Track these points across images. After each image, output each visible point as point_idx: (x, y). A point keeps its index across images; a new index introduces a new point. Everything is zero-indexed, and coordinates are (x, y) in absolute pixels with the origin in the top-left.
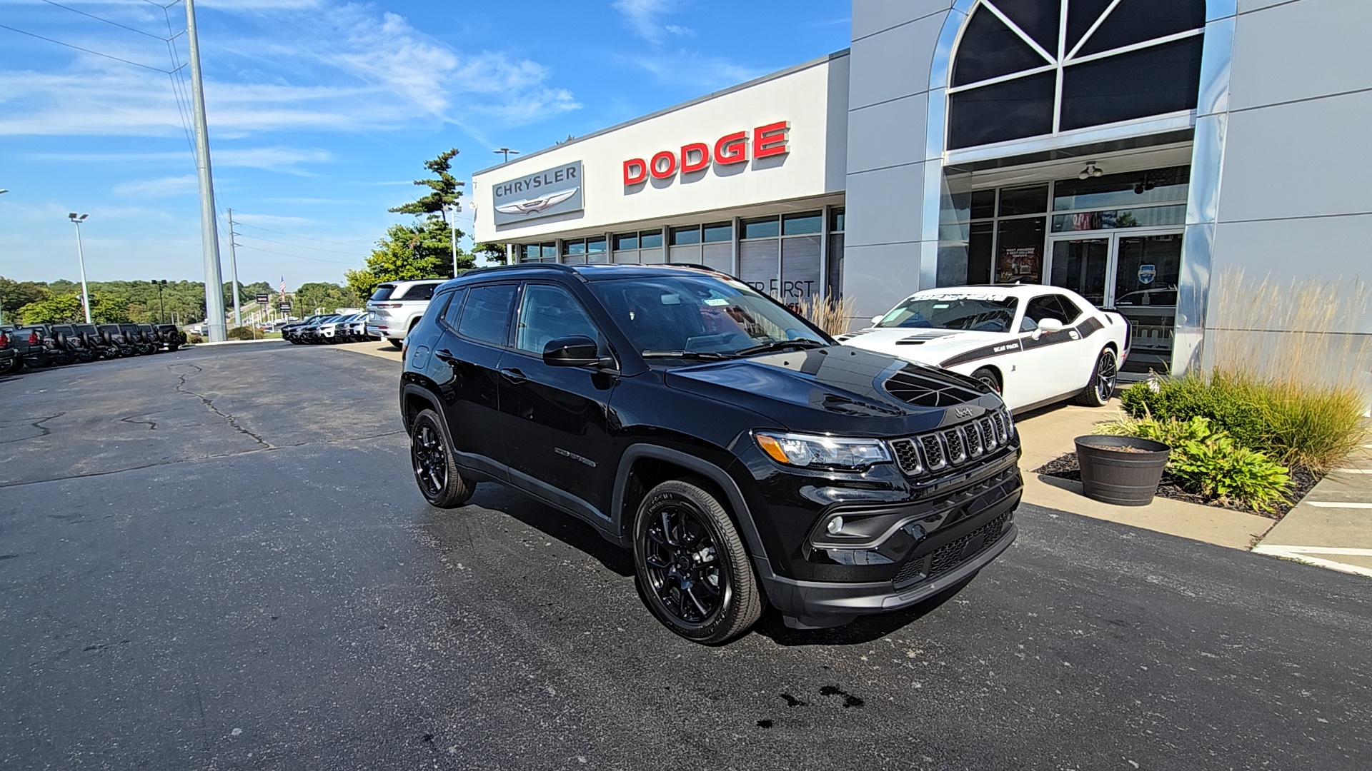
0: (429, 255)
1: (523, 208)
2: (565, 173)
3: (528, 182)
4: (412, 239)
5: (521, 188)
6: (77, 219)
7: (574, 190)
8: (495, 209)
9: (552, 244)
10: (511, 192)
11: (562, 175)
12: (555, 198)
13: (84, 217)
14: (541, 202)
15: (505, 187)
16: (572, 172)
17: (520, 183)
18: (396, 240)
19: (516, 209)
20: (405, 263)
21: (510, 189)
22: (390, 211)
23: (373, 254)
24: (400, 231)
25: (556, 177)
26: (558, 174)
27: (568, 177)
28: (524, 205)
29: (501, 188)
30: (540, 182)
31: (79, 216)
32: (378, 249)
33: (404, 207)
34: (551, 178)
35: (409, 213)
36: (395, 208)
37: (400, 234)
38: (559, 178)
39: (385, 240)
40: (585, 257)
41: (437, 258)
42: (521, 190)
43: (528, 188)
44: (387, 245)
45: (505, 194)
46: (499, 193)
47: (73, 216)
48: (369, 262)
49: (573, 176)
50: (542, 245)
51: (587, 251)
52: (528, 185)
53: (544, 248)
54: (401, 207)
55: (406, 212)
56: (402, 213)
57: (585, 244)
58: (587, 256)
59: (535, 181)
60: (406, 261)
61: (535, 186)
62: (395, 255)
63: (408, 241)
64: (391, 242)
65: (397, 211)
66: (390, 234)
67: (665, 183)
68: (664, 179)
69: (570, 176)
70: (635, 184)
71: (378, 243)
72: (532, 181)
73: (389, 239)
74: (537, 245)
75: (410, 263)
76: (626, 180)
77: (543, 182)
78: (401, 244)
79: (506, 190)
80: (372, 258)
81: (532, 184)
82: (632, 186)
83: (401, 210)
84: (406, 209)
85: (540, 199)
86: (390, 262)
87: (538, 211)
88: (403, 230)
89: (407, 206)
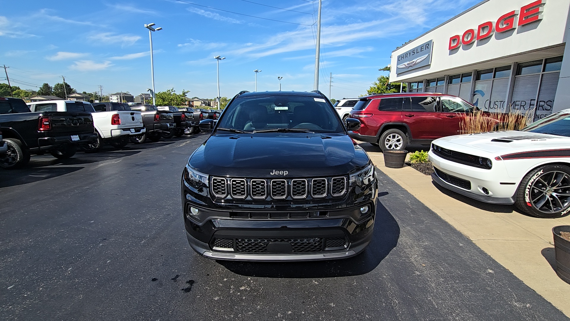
0: (392, 89)
1: (407, 65)
2: (425, 47)
3: (410, 53)
4: (386, 82)
5: (407, 56)
6: (280, 79)
7: (427, 55)
8: (397, 67)
9: (422, 82)
10: (403, 59)
11: (423, 48)
12: (418, 60)
13: (282, 78)
14: (414, 62)
15: (402, 56)
16: (428, 46)
17: (407, 54)
18: (380, 82)
19: (404, 66)
20: (382, 92)
21: (403, 57)
22: (379, 70)
23: (370, 88)
24: (382, 78)
25: (421, 49)
26: (422, 48)
27: (426, 49)
28: (407, 64)
29: (400, 57)
30: (414, 53)
31: (280, 78)
32: (372, 86)
33: (385, 68)
34: (419, 50)
35: (387, 70)
36: (381, 69)
37: (382, 79)
38: (422, 50)
39: (376, 83)
40: (435, 88)
41: (396, 89)
42: (407, 57)
43: (410, 56)
44: (376, 84)
45: (401, 60)
46: (399, 60)
47: (279, 78)
48: (368, 92)
49: (428, 48)
50: (419, 82)
51: (437, 85)
52: (410, 54)
53: (419, 84)
54: (384, 68)
55: (386, 70)
56: (384, 71)
57: (436, 82)
58: (436, 87)
59: (413, 52)
60: (383, 91)
61: (413, 55)
62: (378, 88)
63: (385, 82)
64: (379, 83)
65: (382, 70)
66: (378, 80)
67: (468, 47)
68: (468, 45)
69: (427, 48)
70: (454, 49)
71: (373, 84)
72: (412, 52)
73: (378, 82)
74: (416, 82)
75: (384, 92)
76: (450, 48)
77: (416, 52)
78: (382, 84)
79: (402, 58)
80: (369, 90)
81: (412, 53)
82: (453, 50)
83: (384, 69)
84: (386, 69)
85: (413, 61)
86: (376, 91)
87: (412, 66)
88: (384, 78)
89: (387, 67)
